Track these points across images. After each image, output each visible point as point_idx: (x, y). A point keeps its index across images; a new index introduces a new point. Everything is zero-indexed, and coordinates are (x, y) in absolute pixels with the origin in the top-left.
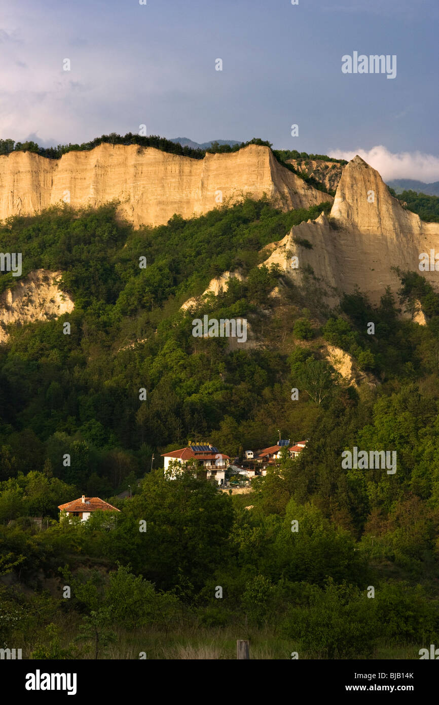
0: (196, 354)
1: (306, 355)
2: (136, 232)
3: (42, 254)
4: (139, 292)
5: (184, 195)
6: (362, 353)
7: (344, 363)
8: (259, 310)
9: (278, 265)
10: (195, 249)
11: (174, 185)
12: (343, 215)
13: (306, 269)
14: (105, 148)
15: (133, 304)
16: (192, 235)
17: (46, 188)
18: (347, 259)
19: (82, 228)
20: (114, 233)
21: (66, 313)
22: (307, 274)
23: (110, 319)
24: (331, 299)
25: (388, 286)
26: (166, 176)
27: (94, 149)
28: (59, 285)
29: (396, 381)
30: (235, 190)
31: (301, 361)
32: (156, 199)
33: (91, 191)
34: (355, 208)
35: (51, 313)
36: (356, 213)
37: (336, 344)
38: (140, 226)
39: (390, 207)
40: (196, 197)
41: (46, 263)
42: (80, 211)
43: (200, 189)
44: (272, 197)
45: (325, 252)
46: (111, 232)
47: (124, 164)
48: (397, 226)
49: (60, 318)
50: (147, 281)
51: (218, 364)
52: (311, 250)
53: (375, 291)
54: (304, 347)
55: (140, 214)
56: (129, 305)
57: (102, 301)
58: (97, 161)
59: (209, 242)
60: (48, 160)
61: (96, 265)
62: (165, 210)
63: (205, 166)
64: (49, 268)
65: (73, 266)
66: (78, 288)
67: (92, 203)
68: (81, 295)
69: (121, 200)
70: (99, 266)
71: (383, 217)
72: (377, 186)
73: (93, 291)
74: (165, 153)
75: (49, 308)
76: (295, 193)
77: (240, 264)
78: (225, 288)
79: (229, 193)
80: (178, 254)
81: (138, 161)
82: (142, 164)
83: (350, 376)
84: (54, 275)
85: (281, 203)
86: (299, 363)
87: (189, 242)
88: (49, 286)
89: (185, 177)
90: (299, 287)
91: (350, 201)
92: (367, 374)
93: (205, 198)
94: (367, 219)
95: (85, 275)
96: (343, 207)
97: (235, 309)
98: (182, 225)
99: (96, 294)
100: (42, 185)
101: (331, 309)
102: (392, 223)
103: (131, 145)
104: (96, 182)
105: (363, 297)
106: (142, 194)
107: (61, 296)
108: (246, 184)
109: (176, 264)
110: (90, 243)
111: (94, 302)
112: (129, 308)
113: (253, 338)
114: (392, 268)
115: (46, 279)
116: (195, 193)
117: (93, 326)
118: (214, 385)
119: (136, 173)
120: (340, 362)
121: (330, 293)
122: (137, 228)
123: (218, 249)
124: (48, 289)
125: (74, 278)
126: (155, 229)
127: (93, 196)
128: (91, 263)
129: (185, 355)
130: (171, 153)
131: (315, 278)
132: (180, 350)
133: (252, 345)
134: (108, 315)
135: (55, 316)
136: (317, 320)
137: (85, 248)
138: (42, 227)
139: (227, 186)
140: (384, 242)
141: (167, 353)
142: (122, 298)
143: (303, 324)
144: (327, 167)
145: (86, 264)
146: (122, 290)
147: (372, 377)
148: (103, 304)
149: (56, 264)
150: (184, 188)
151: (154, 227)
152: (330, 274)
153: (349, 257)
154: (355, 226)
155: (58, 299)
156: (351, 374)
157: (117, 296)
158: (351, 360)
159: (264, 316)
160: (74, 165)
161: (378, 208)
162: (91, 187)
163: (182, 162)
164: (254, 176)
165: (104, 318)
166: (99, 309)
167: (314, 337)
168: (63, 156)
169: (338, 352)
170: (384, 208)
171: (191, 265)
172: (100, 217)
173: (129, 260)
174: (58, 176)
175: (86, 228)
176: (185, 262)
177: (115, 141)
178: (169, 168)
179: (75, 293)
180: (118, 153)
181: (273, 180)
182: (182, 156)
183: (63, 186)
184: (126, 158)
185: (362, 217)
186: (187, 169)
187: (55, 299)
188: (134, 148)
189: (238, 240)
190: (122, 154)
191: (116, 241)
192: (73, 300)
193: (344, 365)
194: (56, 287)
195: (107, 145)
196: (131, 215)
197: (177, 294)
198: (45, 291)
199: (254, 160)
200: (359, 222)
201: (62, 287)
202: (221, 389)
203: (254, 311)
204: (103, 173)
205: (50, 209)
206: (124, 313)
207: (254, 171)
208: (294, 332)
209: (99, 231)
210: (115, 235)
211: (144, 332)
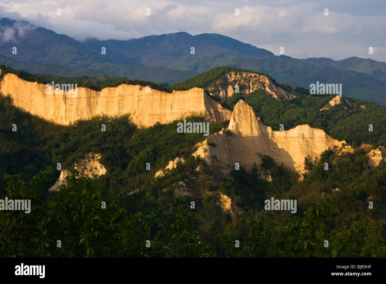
0: (160, 198)
1: (211, 198)
2: (138, 129)
3: (91, 141)
4: (137, 164)
5: (162, 111)
6: (236, 198)
7: (228, 202)
8: (189, 177)
9: (199, 156)
10: (165, 142)
11: (157, 106)
12: (234, 128)
13: (213, 157)
14: (123, 86)
15: (134, 170)
16: (165, 134)
17: (94, 106)
18: (235, 149)
19: (112, 127)
20: (127, 130)
21: (103, 174)
22: (213, 159)
23: (123, 178)
24: (225, 170)
25: (255, 162)
26: (154, 102)
27: (118, 87)
28: (99, 161)
29: (251, 210)
30: (187, 110)
31: (208, 202)
32: (149, 113)
33: (117, 108)
34: (240, 125)
35: (95, 174)
36: (240, 127)
37: (225, 193)
38: (141, 126)
39: (257, 124)
40: (168, 112)
41: (93, 150)
42: (111, 118)
43: (170, 108)
44: (205, 114)
45: (223, 148)
46: (126, 130)
47: (133, 95)
48: (260, 133)
49: (99, 177)
50: (141, 159)
51: (169, 203)
52: (216, 148)
53: (249, 165)
54: (210, 194)
55: (140, 120)
56: (132, 171)
57: (120, 169)
58: (120, 93)
59: (172, 139)
60: (95, 91)
61: (117, 150)
62: (153, 118)
63: (173, 97)
64: (95, 152)
65: (106, 151)
66: (108, 162)
67: (117, 114)
68: (109, 166)
69: (131, 113)
70: (118, 151)
71: (254, 129)
72: (251, 114)
73: (116, 164)
74: (153, 90)
75: (94, 172)
76: (216, 112)
77: (183, 154)
78: (175, 166)
79: (184, 111)
80: (157, 144)
81: (140, 93)
82: (141, 95)
83: (230, 208)
84: (97, 155)
85: (209, 117)
86: (207, 202)
87: (162, 138)
88: (95, 161)
89: (163, 102)
90: (210, 165)
91: (238, 122)
92: (238, 207)
93: (172, 113)
94: (245, 130)
95: (111, 155)
96: (234, 125)
97: (179, 177)
98: (161, 127)
99: (117, 165)
100: (92, 104)
101: (225, 175)
102: (258, 132)
103: (137, 85)
104: (119, 104)
105: (243, 167)
106: (142, 110)
107: (100, 166)
108: (192, 107)
109: (155, 150)
110: (115, 136)
111: (116, 169)
112: (132, 172)
113: (186, 190)
114: (257, 154)
115: (93, 157)
116: (168, 110)
117: (115, 181)
118: (167, 213)
119: (139, 100)
120: (226, 202)
121: (225, 167)
122: (139, 127)
123: (176, 142)
124: (94, 162)
125: (106, 158)
126: (148, 128)
127: (118, 111)
128: (115, 149)
129: (155, 199)
130: (156, 90)
131: (217, 161)
132: (152, 196)
133: (186, 194)
134: (122, 175)
135: (97, 176)
136: (217, 182)
137: (113, 138)
138: (92, 127)
139: (183, 107)
140: (254, 141)
141: (147, 198)
142: (129, 167)
143: (209, 184)
144: (251, 76)
145: (112, 150)
146: (129, 163)
147: (241, 209)
148: (120, 170)
149: (98, 150)
150: (162, 107)
151: (147, 127)
152: (225, 158)
153: (236, 148)
154: (240, 133)
155: (99, 168)
156: (231, 207)
157: (127, 166)
158: (231, 201)
159: (192, 180)
160: (108, 94)
161: (251, 125)
162: (117, 106)
163: (161, 94)
164: (196, 103)
165: (120, 177)
166: (118, 173)
167: (214, 190)
168: (103, 89)
169: (225, 197)
170: (254, 125)
171: (163, 150)
172: (120, 122)
173: (133, 147)
174: (100, 100)
175: (113, 128)
176: (160, 149)
177: (128, 83)
178: (155, 97)
179: (107, 164)
180: (130, 89)
181: (205, 105)
182: (161, 92)
183: (103, 105)
184: (134, 92)
185: (243, 129)
186: (164, 98)
187: (97, 168)
188: (137, 87)
189: (186, 138)
190: (132, 90)
191: (128, 134)
192: (106, 168)
193: (228, 203)
194: (98, 162)
195: (125, 85)
196: (136, 120)
197: (155, 165)
198: (92, 163)
199: (196, 95)
200: (242, 131)
201: (101, 161)
202: (170, 215)
203: (187, 178)
204: (122, 99)
205: (96, 116)
206: (130, 174)
207: (196, 101)
208: (206, 188)
209: (120, 129)
210: (127, 131)
211: (138, 185)
